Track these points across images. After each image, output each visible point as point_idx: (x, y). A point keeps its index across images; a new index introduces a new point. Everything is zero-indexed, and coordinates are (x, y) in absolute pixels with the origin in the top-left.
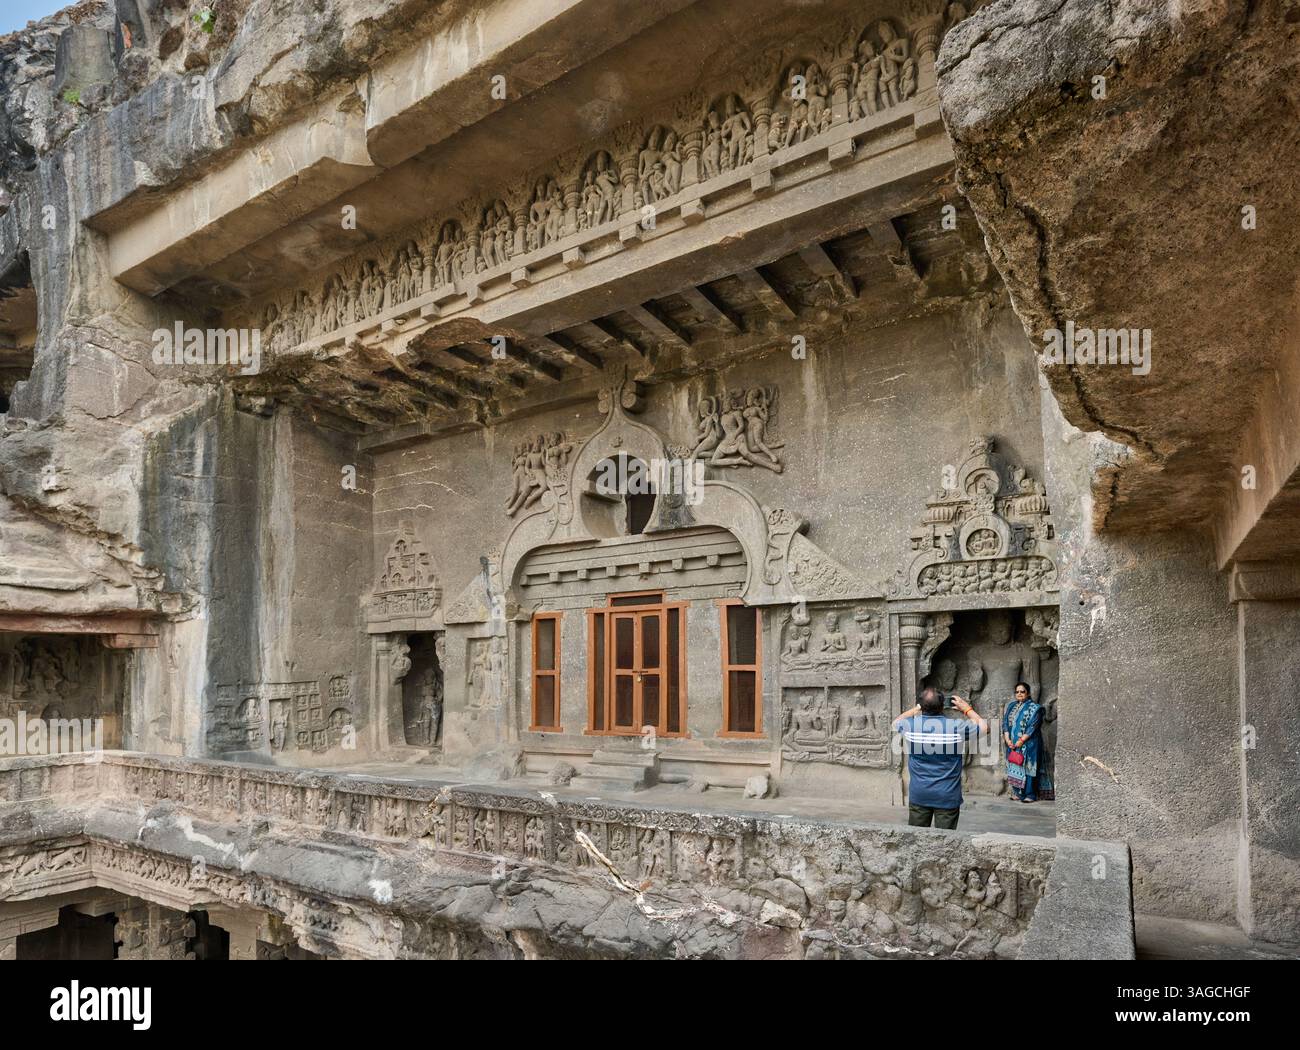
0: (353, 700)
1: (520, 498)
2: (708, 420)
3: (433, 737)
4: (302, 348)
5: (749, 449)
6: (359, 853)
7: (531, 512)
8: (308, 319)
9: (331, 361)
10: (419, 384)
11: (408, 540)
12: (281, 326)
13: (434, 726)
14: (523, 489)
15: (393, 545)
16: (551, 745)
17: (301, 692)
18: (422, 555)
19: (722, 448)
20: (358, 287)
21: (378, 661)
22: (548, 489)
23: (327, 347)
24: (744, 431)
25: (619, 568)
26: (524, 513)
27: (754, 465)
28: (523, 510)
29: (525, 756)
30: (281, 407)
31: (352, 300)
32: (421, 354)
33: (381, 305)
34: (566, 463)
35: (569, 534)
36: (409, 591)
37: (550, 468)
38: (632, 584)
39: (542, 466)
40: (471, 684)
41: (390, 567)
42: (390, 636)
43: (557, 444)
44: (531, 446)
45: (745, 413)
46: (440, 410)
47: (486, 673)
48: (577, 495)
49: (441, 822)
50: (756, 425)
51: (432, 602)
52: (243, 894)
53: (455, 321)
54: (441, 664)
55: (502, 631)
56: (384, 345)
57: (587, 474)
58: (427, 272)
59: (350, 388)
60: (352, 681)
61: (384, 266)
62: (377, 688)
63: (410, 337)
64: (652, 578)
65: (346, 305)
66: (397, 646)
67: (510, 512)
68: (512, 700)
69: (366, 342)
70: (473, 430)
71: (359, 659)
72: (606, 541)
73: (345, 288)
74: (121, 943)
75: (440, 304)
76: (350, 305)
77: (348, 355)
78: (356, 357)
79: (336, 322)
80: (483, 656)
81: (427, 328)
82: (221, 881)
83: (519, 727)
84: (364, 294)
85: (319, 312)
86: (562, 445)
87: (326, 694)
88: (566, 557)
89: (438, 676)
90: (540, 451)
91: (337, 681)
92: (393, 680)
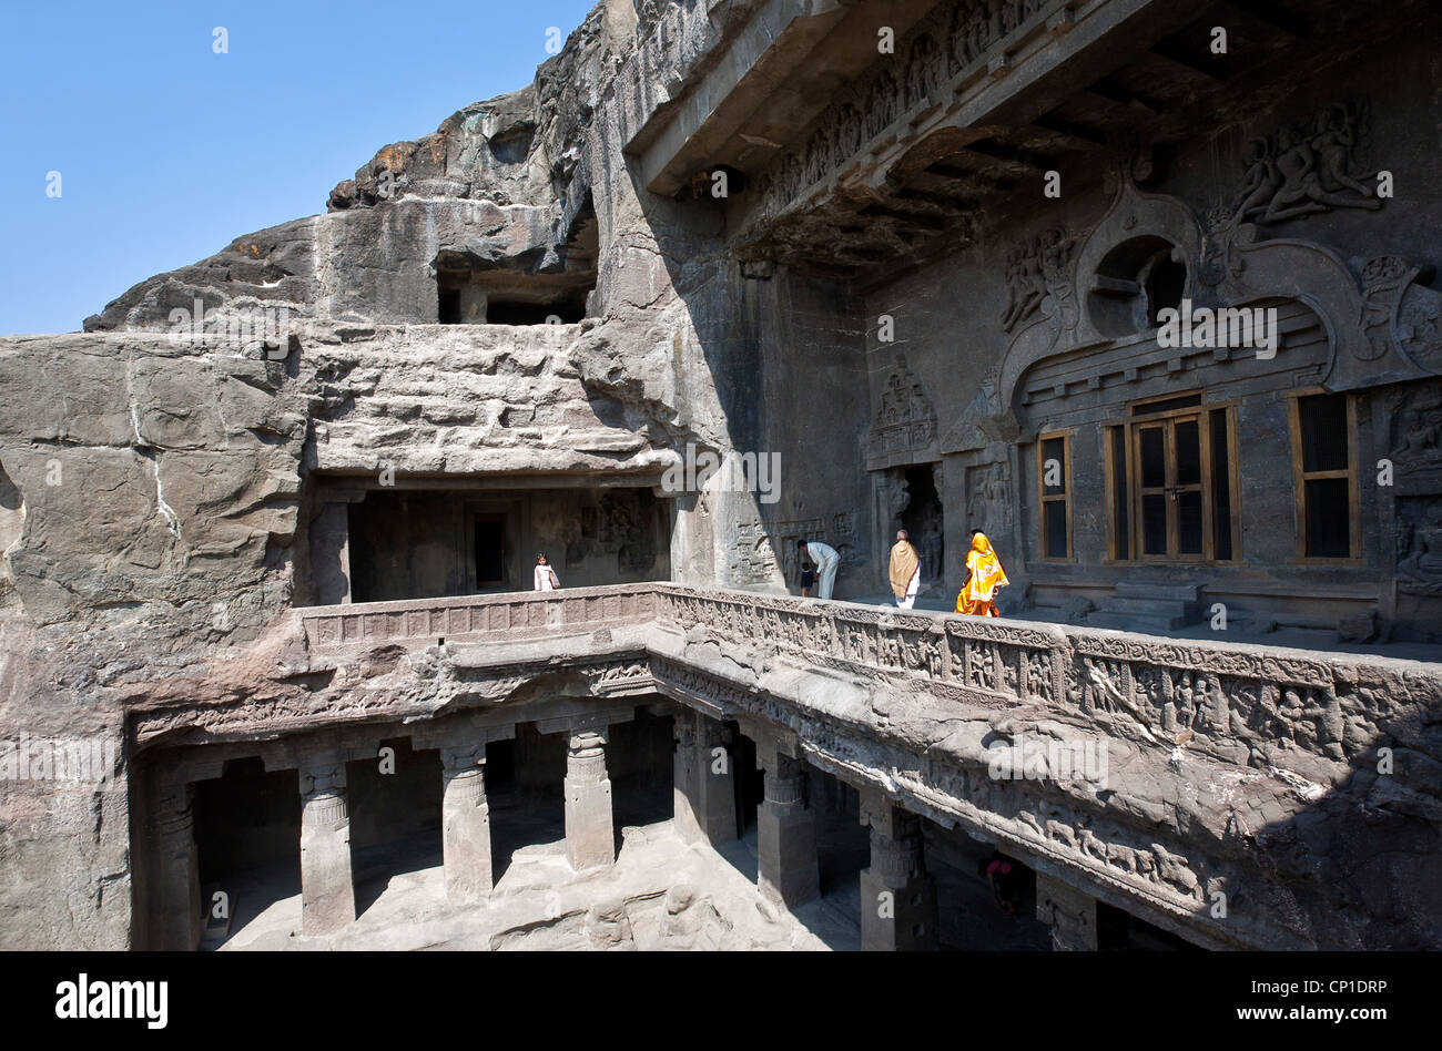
0: (856, 536)
1: (1016, 310)
2: (1257, 167)
3: (935, 572)
4: (793, 206)
5: (1324, 189)
6: (858, 679)
7: (1030, 322)
8: (795, 178)
9: (817, 211)
10: (903, 214)
11: (900, 372)
12: (773, 192)
13: (937, 561)
14: (1019, 300)
15: (887, 381)
16: (1064, 577)
17: (809, 529)
18: (916, 386)
19: (1280, 196)
20: (837, 135)
21: (878, 498)
22: (1048, 294)
23: (812, 200)
24: (1316, 167)
25: (1140, 370)
26: (1020, 325)
27: (1332, 208)
28: (1020, 322)
29: (1034, 589)
30: (779, 267)
31: (832, 148)
32: (899, 181)
33: (858, 143)
34: (1069, 260)
35: (1076, 339)
36: (904, 425)
37: (1049, 268)
38: (1160, 386)
39: (1039, 271)
40: (972, 514)
41: (885, 403)
42: (888, 472)
43: (1056, 242)
44: (1025, 252)
45: (1315, 145)
46: (926, 236)
47: (987, 502)
48: (1082, 295)
49: (936, 652)
50: (1333, 157)
51: (928, 433)
52: (760, 710)
53: (932, 135)
54: (940, 496)
55: (1003, 457)
56: (864, 182)
57: (1093, 268)
58: (901, 95)
59: (837, 234)
60: (854, 518)
61: (860, 106)
62: (878, 523)
63: (887, 166)
64: (1185, 377)
65: (827, 153)
66: (895, 481)
67: (1005, 327)
68: (1018, 529)
69: (846, 185)
70: (961, 249)
71: (861, 496)
72: (1121, 341)
73: (826, 139)
74: (678, 741)
75: (915, 124)
76: (831, 153)
77: (831, 202)
78: (839, 201)
79: (819, 173)
80: (983, 485)
81: (904, 151)
82: (743, 697)
83: (1027, 558)
84: (843, 139)
85: (803, 167)
86: (1062, 243)
87: (831, 531)
88: (1073, 367)
89: (938, 508)
90: (1036, 255)
91: (840, 519)
92: (893, 515)
